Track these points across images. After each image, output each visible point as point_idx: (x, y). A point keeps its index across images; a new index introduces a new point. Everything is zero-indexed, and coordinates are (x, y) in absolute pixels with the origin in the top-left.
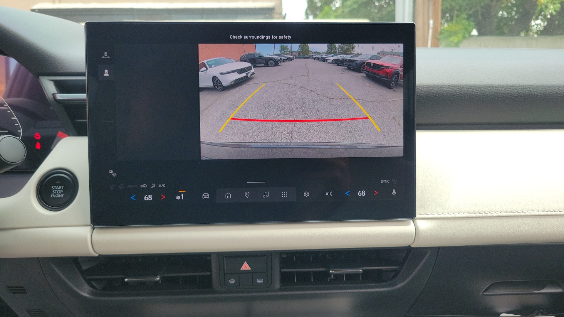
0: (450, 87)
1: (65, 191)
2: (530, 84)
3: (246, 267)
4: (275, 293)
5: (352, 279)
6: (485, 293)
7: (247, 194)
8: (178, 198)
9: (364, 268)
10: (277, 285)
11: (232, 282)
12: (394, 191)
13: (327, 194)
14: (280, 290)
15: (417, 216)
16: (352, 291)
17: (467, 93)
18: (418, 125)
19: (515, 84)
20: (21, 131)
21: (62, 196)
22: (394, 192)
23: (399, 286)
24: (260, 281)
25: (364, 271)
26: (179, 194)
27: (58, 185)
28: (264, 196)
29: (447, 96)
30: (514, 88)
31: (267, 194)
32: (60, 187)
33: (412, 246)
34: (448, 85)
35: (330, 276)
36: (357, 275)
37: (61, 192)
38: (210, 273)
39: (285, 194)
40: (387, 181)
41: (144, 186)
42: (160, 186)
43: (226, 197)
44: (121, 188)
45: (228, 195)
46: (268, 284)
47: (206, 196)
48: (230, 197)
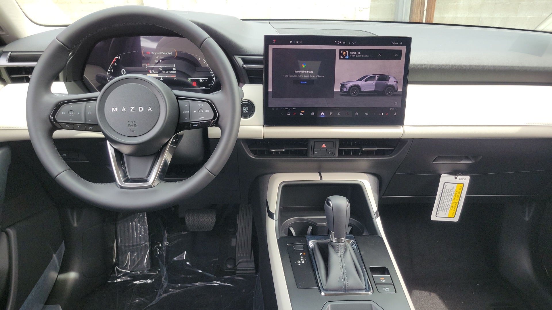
0: (425, 66)
1: (249, 110)
2: (463, 64)
3: (324, 146)
4: (336, 159)
5: (371, 153)
6: (434, 162)
7: (331, 113)
8: (301, 114)
10: (337, 155)
11: (317, 153)
12: (395, 113)
13: (366, 114)
14: (338, 157)
15: (404, 125)
16: (371, 158)
17: (433, 68)
18: (409, 82)
19: (456, 64)
20: (214, 79)
21: (247, 112)
23: (394, 156)
24: (329, 153)
25: (377, 149)
26: (302, 113)
27: (246, 107)
29: (424, 69)
30: (455, 66)
32: (246, 108)
33: (401, 138)
34: (424, 65)
35: (360, 153)
36: (373, 151)
37: (247, 110)
38: (306, 149)
39: (347, 114)
40: (393, 109)
41: (287, 109)
42: (293, 109)
43: (322, 115)
44: (277, 109)
45: (323, 114)
46: (333, 154)
47: (313, 114)
48: (323, 115)
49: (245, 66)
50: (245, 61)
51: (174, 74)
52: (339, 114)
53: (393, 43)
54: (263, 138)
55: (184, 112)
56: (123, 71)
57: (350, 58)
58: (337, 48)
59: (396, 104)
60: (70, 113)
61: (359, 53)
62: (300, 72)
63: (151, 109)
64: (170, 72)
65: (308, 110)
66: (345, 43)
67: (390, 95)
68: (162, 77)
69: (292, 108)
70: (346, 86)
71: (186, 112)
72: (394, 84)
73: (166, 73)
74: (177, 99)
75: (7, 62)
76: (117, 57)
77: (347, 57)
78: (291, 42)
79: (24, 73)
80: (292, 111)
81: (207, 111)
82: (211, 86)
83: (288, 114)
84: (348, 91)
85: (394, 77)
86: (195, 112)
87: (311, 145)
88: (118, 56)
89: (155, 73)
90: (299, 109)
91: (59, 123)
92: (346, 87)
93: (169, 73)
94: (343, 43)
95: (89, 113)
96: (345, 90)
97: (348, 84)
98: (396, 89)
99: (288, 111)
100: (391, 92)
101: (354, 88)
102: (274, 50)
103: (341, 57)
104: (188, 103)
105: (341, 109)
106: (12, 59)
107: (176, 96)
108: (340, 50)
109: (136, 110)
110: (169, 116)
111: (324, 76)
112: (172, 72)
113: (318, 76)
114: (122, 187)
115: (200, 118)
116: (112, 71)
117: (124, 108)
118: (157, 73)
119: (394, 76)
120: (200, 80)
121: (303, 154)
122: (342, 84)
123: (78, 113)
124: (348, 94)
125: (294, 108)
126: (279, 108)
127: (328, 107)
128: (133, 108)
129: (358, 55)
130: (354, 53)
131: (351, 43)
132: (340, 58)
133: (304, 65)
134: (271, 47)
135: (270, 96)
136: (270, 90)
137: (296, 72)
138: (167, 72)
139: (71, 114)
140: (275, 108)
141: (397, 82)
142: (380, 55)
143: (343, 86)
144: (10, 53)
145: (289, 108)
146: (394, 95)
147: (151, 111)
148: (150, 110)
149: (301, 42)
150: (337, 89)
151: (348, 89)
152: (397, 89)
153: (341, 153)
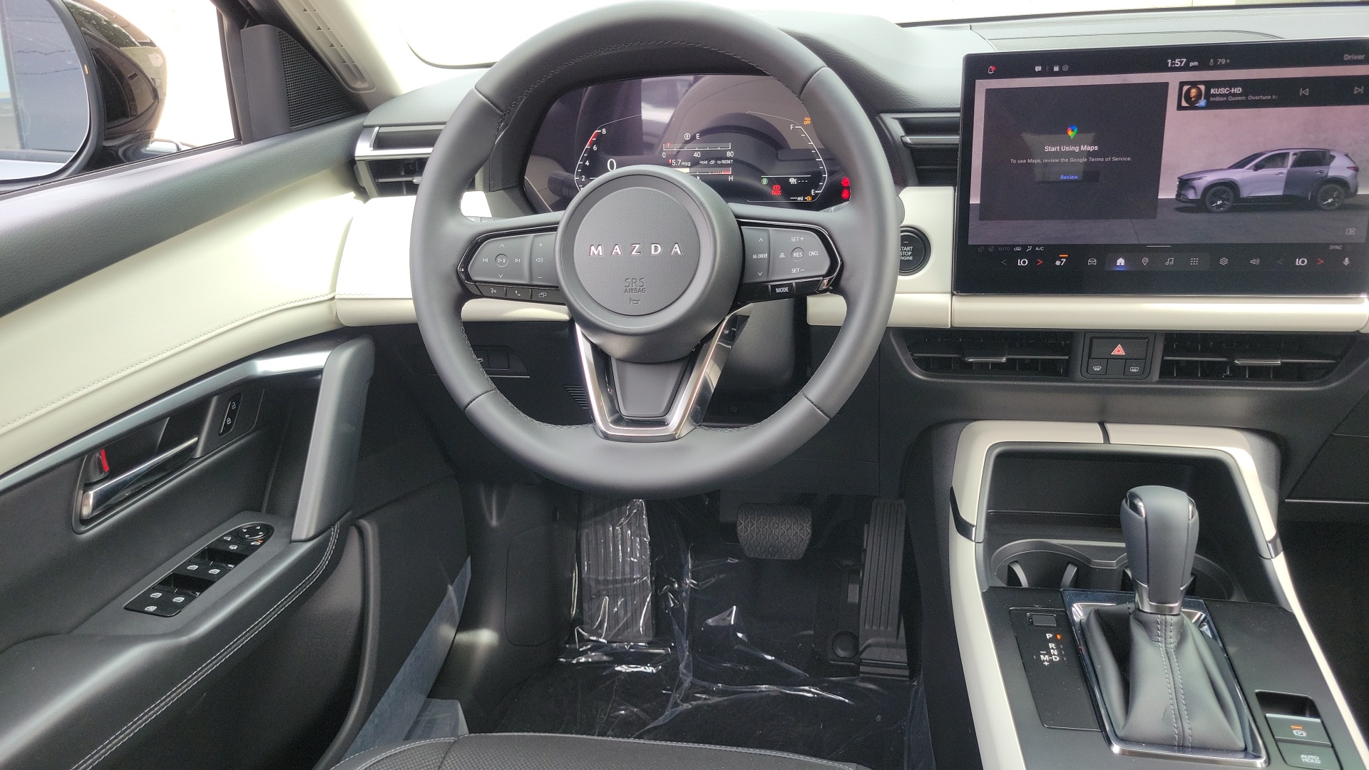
1: (915, 253)
3: (1119, 351)
4: (1153, 386)
5: (1258, 374)
7: (1145, 261)
8: (1058, 263)
9: (1283, 360)
10: (1156, 375)
11: (1097, 369)
12: (1347, 259)
13: (1252, 262)
14: (1158, 383)
16: (1263, 389)
20: (827, 175)
21: (911, 258)
22: (1347, 261)
23: (1333, 385)
24: (1134, 370)
25: (1282, 363)
26: (1060, 259)
27: (908, 245)
28: (1167, 263)
31: (1171, 260)
32: (908, 248)
33: (1362, 331)
35: (1226, 372)
36: (1267, 368)
37: (910, 253)
38: (1067, 357)
39: (1194, 261)
40: (1338, 248)
41: (1018, 249)
42: (1037, 249)
43: (1118, 264)
44: (991, 250)
45: (1121, 262)
46: (1144, 375)
47: (1092, 262)
48: (1123, 264)
49: (908, 139)
50: (909, 127)
51: (727, 166)
52: (1170, 262)
53: (1347, 57)
54: (949, 327)
55: (755, 257)
56: (612, 163)
57: (1211, 105)
58: (1173, 79)
59: (1352, 232)
60: (499, 260)
61: (1238, 90)
62: (1060, 149)
63: (678, 249)
64: (719, 162)
65: (1078, 252)
66: (1196, 63)
67: (1332, 208)
68: (699, 175)
69: (1034, 246)
70: (1196, 183)
71: (761, 256)
72: (1347, 174)
73: (708, 166)
74: (740, 224)
75: (372, 149)
76: (599, 129)
77: (1202, 103)
78: (1038, 69)
79: (403, 174)
80: (1032, 256)
81: (813, 253)
82: (817, 194)
83: (1020, 263)
84: (1199, 197)
85: (1347, 155)
86: (782, 256)
87: (1081, 348)
88: (601, 129)
89: (684, 167)
90: (1053, 251)
91: (475, 282)
92: (1194, 188)
93: (716, 166)
94: (1192, 64)
95: (540, 260)
96: (1191, 195)
97: (1199, 179)
98: (1352, 190)
99: (1022, 254)
100: (1337, 197)
101: (1218, 190)
102: (990, 93)
103: (1184, 104)
104: (765, 234)
105: (1177, 249)
106: (380, 143)
107: (737, 217)
108: (1182, 84)
109: (645, 251)
110: (720, 266)
111: (1129, 159)
112: (724, 162)
113: (1111, 159)
114: (606, 437)
115: (794, 271)
116: (587, 163)
117: (617, 247)
118: (687, 167)
119: (1346, 152)
120: (790, 180)
121: (1058, 371)
122: (1184, 178)
123: (516, 260)
124: (1200, 206)
125: (1039, 246)
126: (996, 247)
127: (1137, 243)
128: (638, 246)
129: (1235, 95)
130: (1224, 91)
131: (1216, 61)
132: (1180, 108)
133: (1073, 131)
134: (982, 86)
135: (973, 216)
136: (975, 200)
137: (1047, 149)
138: (713, 162)
139: (501, 263)
140: (987, 246)
141: (1356, 169)
142: (1307, 92)
143: (1184, 183)
144: (377, 129)
145: (1024, 247)
146: (1343, 208)
147: (679, 253)
148: (677, 253)
149: (1066, 68)
150: (1167, 192)
151: (1200, 192)
152: (1356, 191)
153: (1167, 371)
